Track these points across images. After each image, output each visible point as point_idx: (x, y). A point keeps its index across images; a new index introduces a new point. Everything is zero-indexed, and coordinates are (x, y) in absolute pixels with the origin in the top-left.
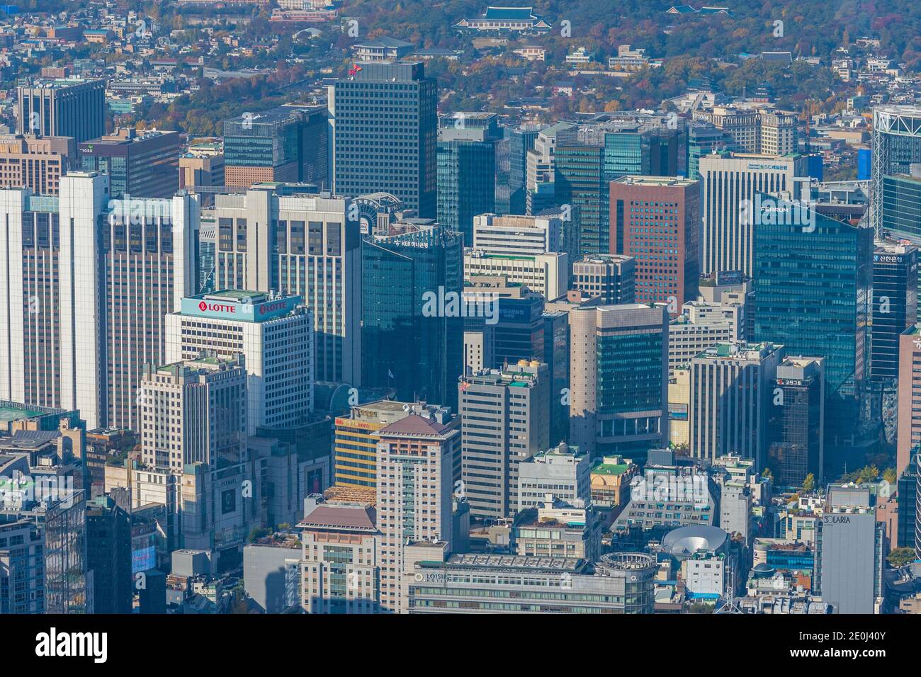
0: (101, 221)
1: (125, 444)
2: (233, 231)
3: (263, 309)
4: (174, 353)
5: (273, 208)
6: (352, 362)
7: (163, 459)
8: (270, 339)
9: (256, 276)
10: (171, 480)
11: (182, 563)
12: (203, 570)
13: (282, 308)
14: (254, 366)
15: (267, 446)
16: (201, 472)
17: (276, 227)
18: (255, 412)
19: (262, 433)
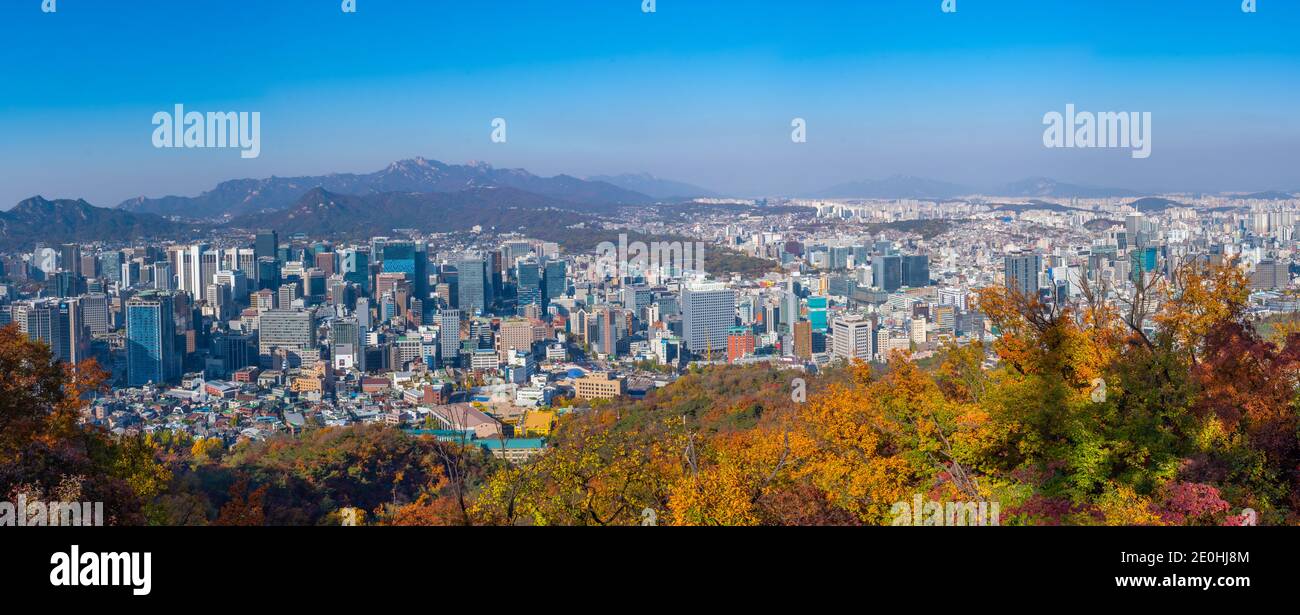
0: (200, 256)
1: (204, 302)
2: (229, 258)
3: (235, 273)
4: (215, 281)
5: (238, 252)
6: (256, 286)
7: (212, 304)
8: (236, 279)
9: (234, 266)
10: (214, 309)
11: (215, 325)
12: (220, 326)
13: (240, 272)
14: (233, 284)
15: (235, 303)
16: (221, 308)
17: (238, 256)
18: (233, 297)
19: (235, 300)
